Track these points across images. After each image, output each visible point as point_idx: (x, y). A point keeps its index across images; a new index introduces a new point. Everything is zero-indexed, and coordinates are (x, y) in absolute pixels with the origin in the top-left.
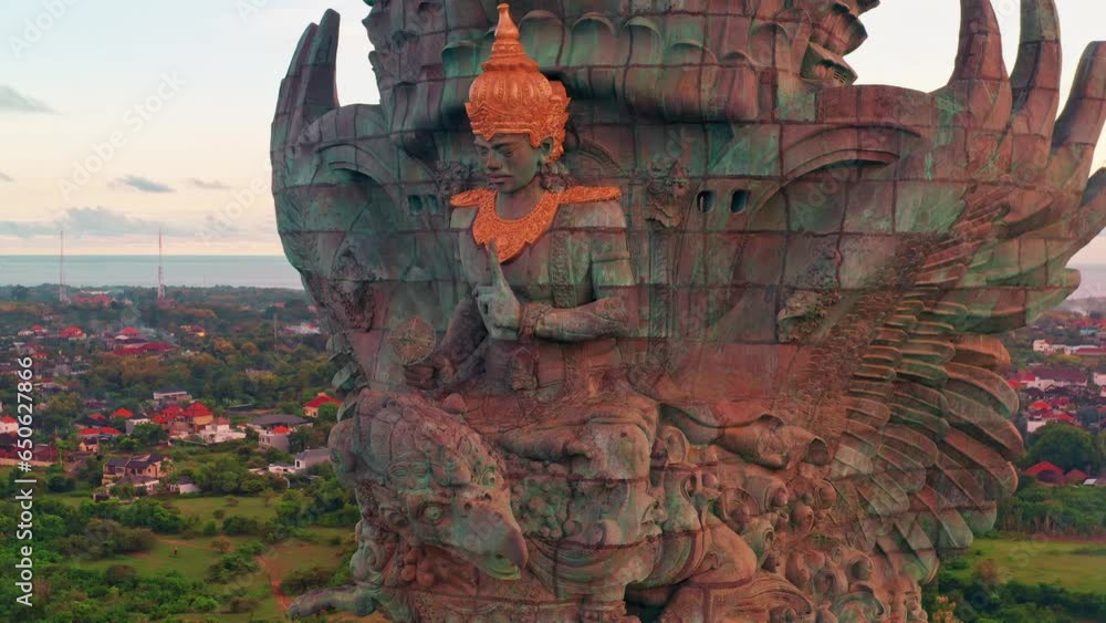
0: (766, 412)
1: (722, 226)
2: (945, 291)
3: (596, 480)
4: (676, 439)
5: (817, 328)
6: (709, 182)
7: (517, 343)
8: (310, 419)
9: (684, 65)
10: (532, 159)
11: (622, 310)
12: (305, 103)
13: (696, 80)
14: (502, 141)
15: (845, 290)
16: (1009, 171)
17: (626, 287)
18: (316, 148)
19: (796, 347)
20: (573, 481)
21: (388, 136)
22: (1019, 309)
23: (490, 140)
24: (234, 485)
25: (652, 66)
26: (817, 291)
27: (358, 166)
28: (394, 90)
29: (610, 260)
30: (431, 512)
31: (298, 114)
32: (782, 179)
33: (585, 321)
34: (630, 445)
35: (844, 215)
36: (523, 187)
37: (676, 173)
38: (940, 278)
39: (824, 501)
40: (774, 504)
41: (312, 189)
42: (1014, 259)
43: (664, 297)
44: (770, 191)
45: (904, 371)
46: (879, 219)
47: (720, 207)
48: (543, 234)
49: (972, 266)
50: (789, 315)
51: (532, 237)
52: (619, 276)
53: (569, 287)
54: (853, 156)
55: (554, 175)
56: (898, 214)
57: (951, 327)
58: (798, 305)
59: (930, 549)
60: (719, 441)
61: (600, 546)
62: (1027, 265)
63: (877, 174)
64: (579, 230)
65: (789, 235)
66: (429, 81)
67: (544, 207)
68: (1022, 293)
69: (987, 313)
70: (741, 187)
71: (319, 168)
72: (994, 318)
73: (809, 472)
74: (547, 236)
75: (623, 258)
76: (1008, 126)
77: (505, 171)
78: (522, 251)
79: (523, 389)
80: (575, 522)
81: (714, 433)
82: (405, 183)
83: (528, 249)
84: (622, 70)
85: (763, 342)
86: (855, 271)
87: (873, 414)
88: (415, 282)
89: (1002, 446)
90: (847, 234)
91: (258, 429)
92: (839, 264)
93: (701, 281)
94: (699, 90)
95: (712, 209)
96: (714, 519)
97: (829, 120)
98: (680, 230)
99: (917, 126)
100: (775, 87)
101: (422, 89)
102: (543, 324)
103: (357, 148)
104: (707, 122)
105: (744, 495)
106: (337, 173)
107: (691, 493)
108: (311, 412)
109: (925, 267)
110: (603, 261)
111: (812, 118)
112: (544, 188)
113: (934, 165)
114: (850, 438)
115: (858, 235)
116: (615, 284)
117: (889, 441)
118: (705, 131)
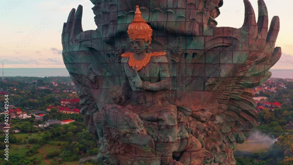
0: (202, 108)
1: (190, 62)
2: (242, 77)
3: (165, 126)
4: (182, 115)
5: (214, 87)
6: (187, 51)
7: (140, 92)
8: (48, 112)
9: (181, 22)
10: (144, 45)
11: (167, 83)
12: (74, 29)
13: (184, 26)
14: (137, 41)
15: (221, 78)
16: (257, 48)
17: (168, 77)
18: (79, 41)
19: (209, 92)
20: (159, 126)
21: (101, 39)
22: (258, 82)
23: (135, 40)
24: (30, 130)
25: (173, 22)
26: (215, 78)
27: (92, 46)
28: (103, 27)
29: (164, 71)
30: (128, 135)
31: (72, 32)
32: (205, 50)
33: (159, 86)
34: (173, 117)
35: (220, 59)
36: (142, 52)
37: (179, 49)
38: (241, 74)
39: (214, 130)
40: (204, 130)
41: (79, 52)
42: (258, 70)
43: (176, 80)
44: (202, 53)
45: (231, 97)
46: (229, 60)
47: (189, 58)
48: (148, 64)
49: (248, 71)
50: (208, 84)
51: (145, 65)
52: (166, 75)
53: (154, 78)
54: (222, 44)
55: (149, 49)
56: (233, 59)
57: (242, 86)
58: (210, 81)
59: (236, 141)
60: (192, 116)
61: (168, 142)
62: (261, 71)
63: (227, 49)
64: (156, 63)
65: (205, 64)
66: (113, 24)
67: (147, 57)
68: (259, 78)
69: (251, 83)
70: (195, 52)
71: (80, 47)
72: (253, 84)
73: (210, 123)
74: (148, 65)
75: (167, 70)
76: (257, 37)
77: (138, 48)
78: (142, 68)
79: (142, 103)
80: (160, 136)
81: (191, 114)
82: (106, 51)
83: (144, 68)
84: (165, 23)
85: (201, 91)
86: (224, 73)
87: (224, 108)
88: (108, 76)
89: (253, 115)
90: (221, 64)
91: (34, 115)
92: (220, 71)
93: (185, 76)
94: (185, 28)
95: (187, 58)
96: (192, 135)
97: (216, 36)
98: (180, 63)
99: (237, 37)
100: (203, 27)
101: (111, 26)
102: (148, 87)
103: (91, 41)
104: (187, 36)
105: (197, 129)
106: (85, 48)
107: (187, 128)
108: (49, 110)
109: (239, 72)
110: (163, 71)
111: (212, 35)
112: (147, 52)
113: (241, 47)
114: (218, 114)
115: (224, 64)
116: (166, 76)
117: (227, 115)
118: (186, 38)
